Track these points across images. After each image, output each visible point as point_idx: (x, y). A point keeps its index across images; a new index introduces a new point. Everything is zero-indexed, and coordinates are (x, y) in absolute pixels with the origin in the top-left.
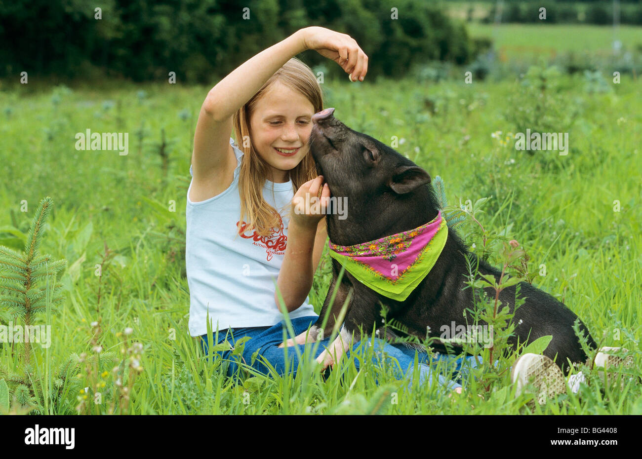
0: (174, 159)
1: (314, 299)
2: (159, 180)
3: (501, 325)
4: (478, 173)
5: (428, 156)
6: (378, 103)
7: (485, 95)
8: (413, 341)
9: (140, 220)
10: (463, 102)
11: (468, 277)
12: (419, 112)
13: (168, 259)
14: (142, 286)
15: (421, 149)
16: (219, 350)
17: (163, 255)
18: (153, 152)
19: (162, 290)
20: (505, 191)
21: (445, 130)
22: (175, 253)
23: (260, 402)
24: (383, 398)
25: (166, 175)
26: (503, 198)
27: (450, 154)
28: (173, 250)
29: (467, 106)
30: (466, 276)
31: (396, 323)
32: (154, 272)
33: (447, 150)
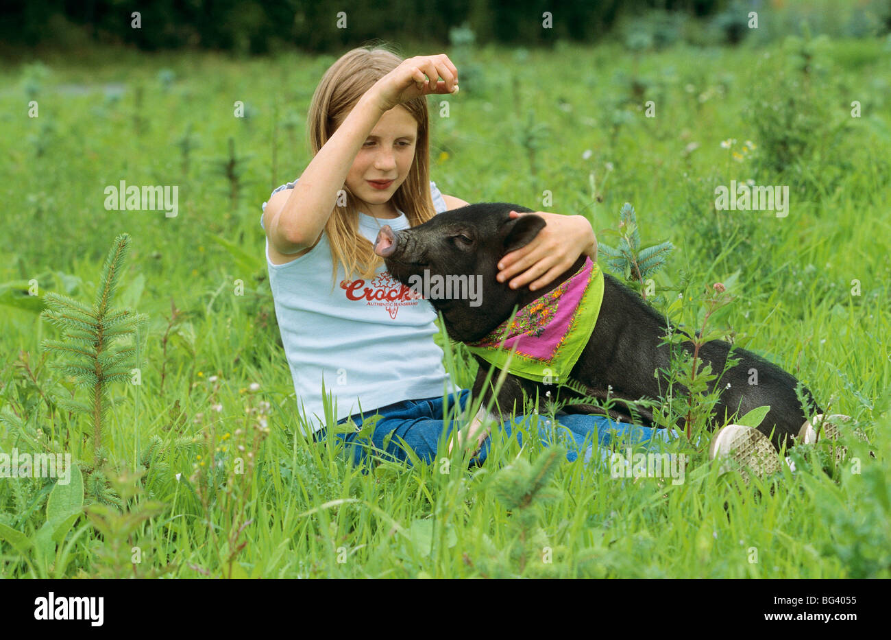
0: (248, 184)
1: (463, 371)
2: (226, 216)
3: (701, 388)
4: (693, 201)
5: (627, 176)
6: (559, 89)
7: (729, 77)
8: (590, 402)
9: (204, 274)
10: (690, 89)
11: (666, 330)
12: (621, 105)
13: (257, 325)
14: (219, 361)
15: (617, 165)
16: (341, 432)
17: (248, 319)
18: (217, 173)
19: (250, 367)
20: (731, 225)
21: (660, 134)
22: (267, 314)
23: (399, 490)
24: (550, 461)
25: (236, 207)
26: (728, 234)
27: (660, 173)
28: (264, 310)
29: (697, 95)
30: (662, 329)
31: (573, 383)
32: (237, 341)
33: (655, 168)
